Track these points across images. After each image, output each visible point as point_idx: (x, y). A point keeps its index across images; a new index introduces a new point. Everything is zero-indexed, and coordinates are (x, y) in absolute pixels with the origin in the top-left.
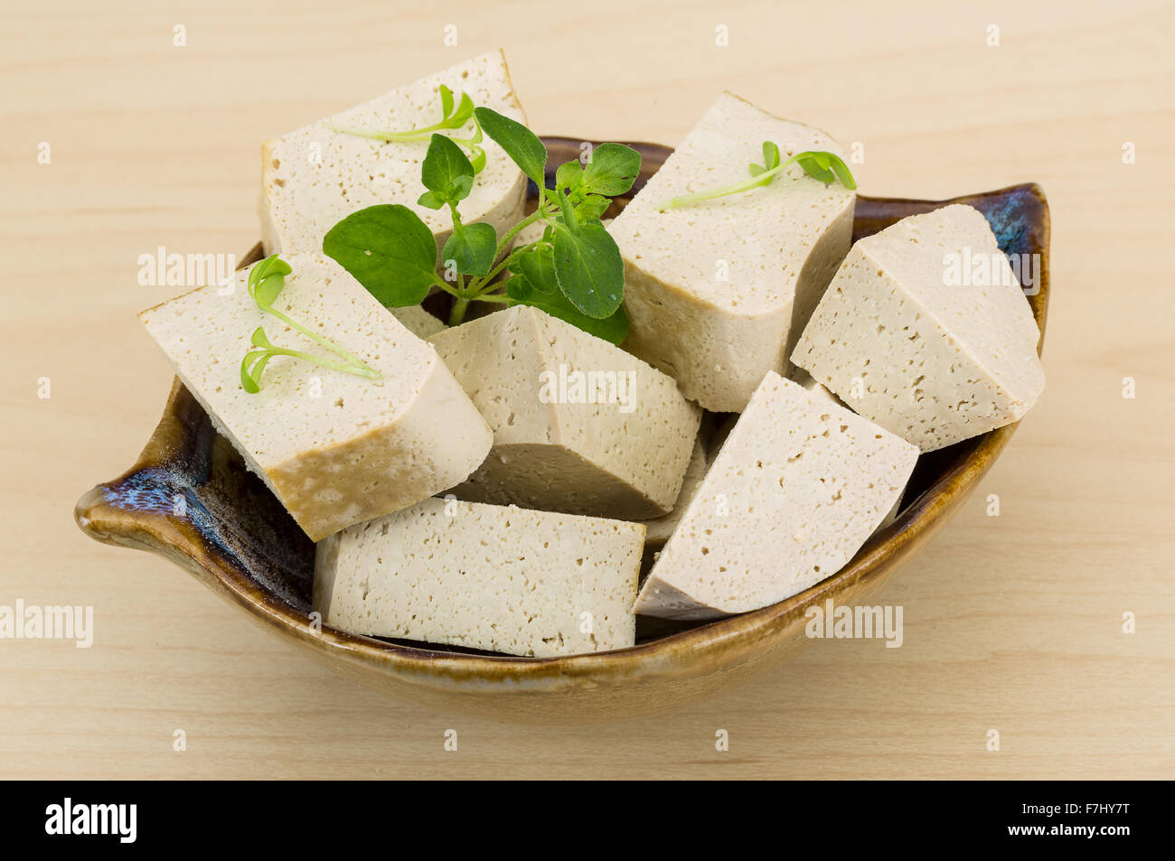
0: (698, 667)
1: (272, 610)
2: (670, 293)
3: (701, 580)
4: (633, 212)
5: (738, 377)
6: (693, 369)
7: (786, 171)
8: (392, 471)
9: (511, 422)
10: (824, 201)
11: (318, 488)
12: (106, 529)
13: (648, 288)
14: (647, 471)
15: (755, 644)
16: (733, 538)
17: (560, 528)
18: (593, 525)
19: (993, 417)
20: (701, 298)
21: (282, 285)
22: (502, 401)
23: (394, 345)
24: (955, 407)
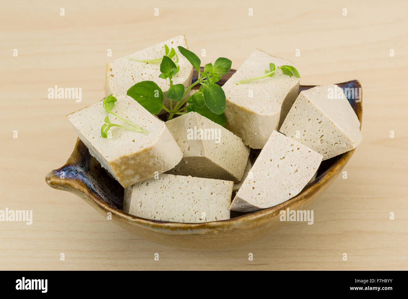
0: (251, 226)
1: (111, 209)
2: (240, 109)
3: (252, 198)
4: (228, 85)
5: (262, 137)
6: (247, 135)
7: (277, 72)
8: (151, 164)
9: (189, 150)
10: (289, 81)
11: (126, 169)
12: (56, 184)
13: (233, 108)
14: (233, 167)
15: (270, 218)
16: (262, 184)
17: (205, 183)
18: (216, 182)
19: (346, 148)
20: (250, 110)
21: (114, 105)
22: (186, 143)
23: (151, 122)
24: (334, 145)
